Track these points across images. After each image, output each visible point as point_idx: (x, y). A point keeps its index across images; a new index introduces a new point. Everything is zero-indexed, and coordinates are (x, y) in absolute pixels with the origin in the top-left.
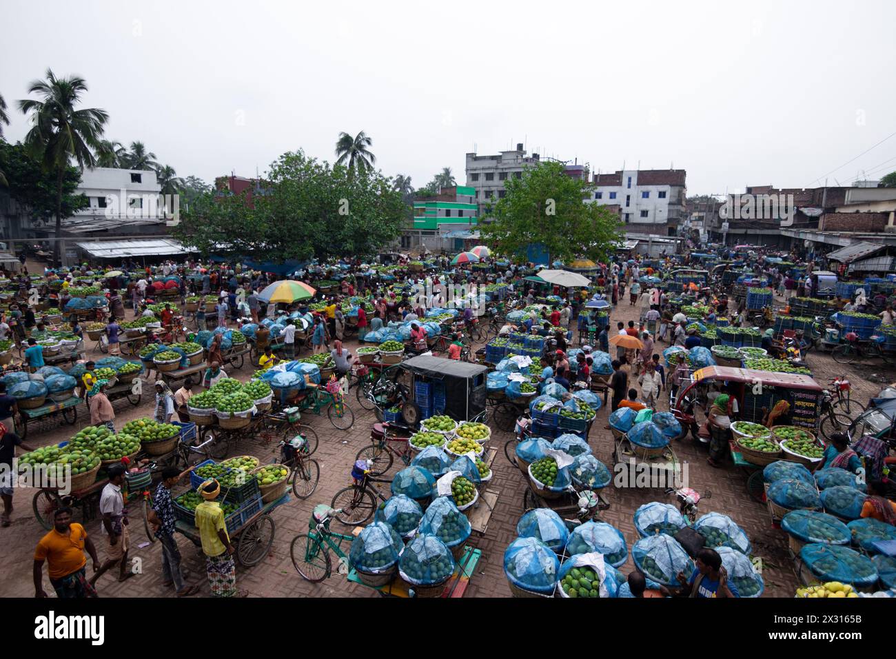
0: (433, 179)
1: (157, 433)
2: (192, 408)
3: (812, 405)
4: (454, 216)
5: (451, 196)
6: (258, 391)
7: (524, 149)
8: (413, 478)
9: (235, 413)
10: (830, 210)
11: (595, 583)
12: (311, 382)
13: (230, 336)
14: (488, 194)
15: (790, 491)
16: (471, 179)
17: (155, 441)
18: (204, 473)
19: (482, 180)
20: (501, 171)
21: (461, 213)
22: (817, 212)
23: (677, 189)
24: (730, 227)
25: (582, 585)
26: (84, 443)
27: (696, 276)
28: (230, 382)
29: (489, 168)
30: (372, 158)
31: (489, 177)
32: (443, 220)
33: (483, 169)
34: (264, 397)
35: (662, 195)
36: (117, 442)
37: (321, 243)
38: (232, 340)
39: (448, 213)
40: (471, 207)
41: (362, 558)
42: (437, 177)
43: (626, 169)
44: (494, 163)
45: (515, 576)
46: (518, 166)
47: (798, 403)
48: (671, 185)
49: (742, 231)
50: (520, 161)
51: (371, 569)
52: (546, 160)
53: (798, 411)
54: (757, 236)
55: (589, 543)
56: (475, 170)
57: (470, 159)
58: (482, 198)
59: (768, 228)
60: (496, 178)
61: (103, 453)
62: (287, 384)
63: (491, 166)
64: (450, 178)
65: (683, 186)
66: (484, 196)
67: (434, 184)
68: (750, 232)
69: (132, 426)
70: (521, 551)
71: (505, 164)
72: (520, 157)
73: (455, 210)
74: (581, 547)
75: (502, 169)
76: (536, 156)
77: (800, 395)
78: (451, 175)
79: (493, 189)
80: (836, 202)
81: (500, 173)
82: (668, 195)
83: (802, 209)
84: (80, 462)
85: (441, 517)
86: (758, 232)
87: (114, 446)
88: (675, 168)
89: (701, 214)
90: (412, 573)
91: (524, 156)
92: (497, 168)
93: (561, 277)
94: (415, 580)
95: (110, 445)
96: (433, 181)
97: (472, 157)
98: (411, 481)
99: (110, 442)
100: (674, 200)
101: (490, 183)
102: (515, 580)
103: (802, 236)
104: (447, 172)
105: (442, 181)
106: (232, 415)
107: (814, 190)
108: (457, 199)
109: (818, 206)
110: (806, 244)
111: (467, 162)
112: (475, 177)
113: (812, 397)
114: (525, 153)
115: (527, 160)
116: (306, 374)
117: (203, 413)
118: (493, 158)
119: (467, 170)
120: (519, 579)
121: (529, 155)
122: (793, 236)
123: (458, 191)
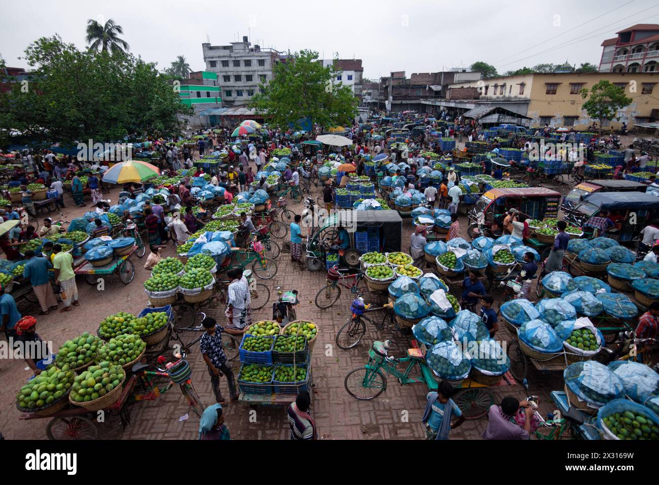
0: (170, 66)
1: (152, 324)
2: (156, 293)
3: (556, 204)
4: (204, 97)
5: (199, 80)
6: (206, 264)
7: (249, 41)
8: (418, 303)
9: (205, 287)
10: (445, 87)
11: (592, 336)
12: (232, 246)
13: (108, 220)
14: (227, 78)
15: (597, 255)
16: (209, 65)
17: (156, 332)
18: (253, 347)
19: (219, 66)
20: (234, 59)
21: (208, 95)
22: (439, 88)
23: (359, 73)
24: (393, 99)
25: (585, 339)
26: (81, 356)
27: (403, 133)
28: (172, 261)
29: (224, 57)
30: (125, 45)
31: (225, 64)
32: (195, 101)
33: (219, 57)
34: (213, 267)
35: (350, 78)
36: (126, 345)
37: (129, 124)
38: (110, 222)
39: (199, 94)
40: (216, 89)
41: (453, 371)
42: (174, 64)
43: (325, 59)
44: (227, 52)
45: (543, 347)
46: (248, 55)
47: (549, 204)
48: (355, 71)
49: (399, 102)
50: (247, 51)
51: (463, 376)
52: (269, 50)
53: (549, 209)
54: (407, 104)
55: (562, 313)
56: (212, 58)
57: (206, 48)
58: (221, 82)
59: (414, 99)
60: (231, 64)
61: (117, 360)
62: (220, 252)
63: (225, 54)
64: (185, 65)
65: (361, 70)
66: (223, 80)
67: (172, 70)
68: (404, 102)
69: (113, 325)
70: (537, 330)
71: (237, 53)
72: (247, 48)
73: (203, 92)
74: (558, 317)
75: (235, 57)
76: (257, 47)
77: (550, 199)
78: (186, 62)
79: (229, 74)
80: (448, 81)
81: (234, 61)
82: (353, 78)
83: (431, 86)
84: (108, 376)
85: (475, 324)
86: (408, 102)
87: (123, 349)
88: (357, 58)
89: (369, 91)
90: (494, 368)
91: (250, 47)
92: (230, 57)
93: (334, 139)
94: (497, 373)
95: (119, 350)
96: (170, 67)
97: (207, 47)
98: (417, 305)
99: (117, 346)
100: (358, 81)
101: (226, 69)
102: (544, 350)
103: (438, 104)
104: (182, 59)
105: (179, 68)
106: (203, 289)
107: (436, 74)
108: (204, 82)
109: (439, 84)
110: (442, 108)
111: (204, 51)
112: (213, 64)
113: (556, 199)
114: (250, 44)
115: (252, 50)
116: (228, 240)
117: (169, 294)
118: (225, 48)
119: (205, 58)
120: (546, 348)
121: (252, 46)
122: (430, 103)
123: (204, 75)
